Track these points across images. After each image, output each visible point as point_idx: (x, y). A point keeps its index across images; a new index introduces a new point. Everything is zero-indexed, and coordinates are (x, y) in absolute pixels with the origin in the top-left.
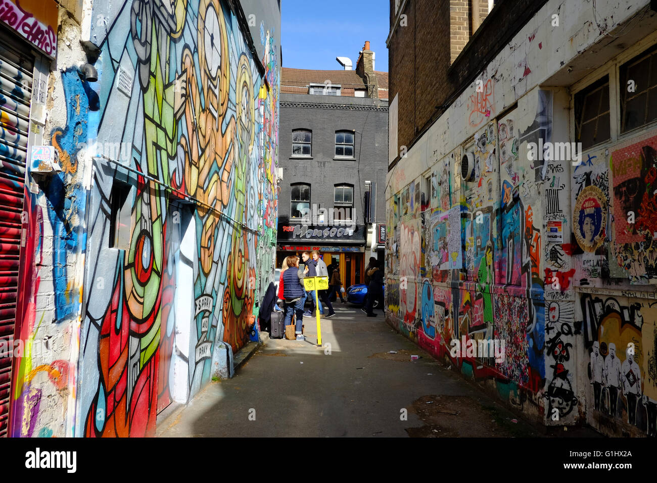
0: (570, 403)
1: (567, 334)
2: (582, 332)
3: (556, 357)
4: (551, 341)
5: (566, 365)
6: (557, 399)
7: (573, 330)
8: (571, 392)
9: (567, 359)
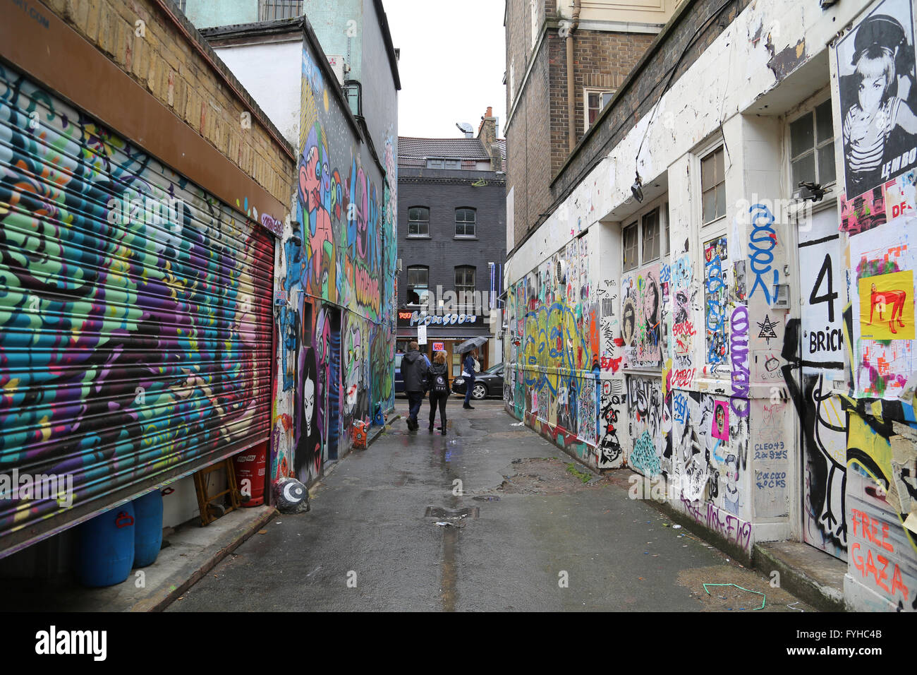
0: (617, 452)
1: (616, 404)
2: (626, 401)
3: (607, 420)
4: (605, 408)
5: (615, 425)
6: (607, 449)
7: (621, 400)
8: (618, 445)
9: (616, 421)
